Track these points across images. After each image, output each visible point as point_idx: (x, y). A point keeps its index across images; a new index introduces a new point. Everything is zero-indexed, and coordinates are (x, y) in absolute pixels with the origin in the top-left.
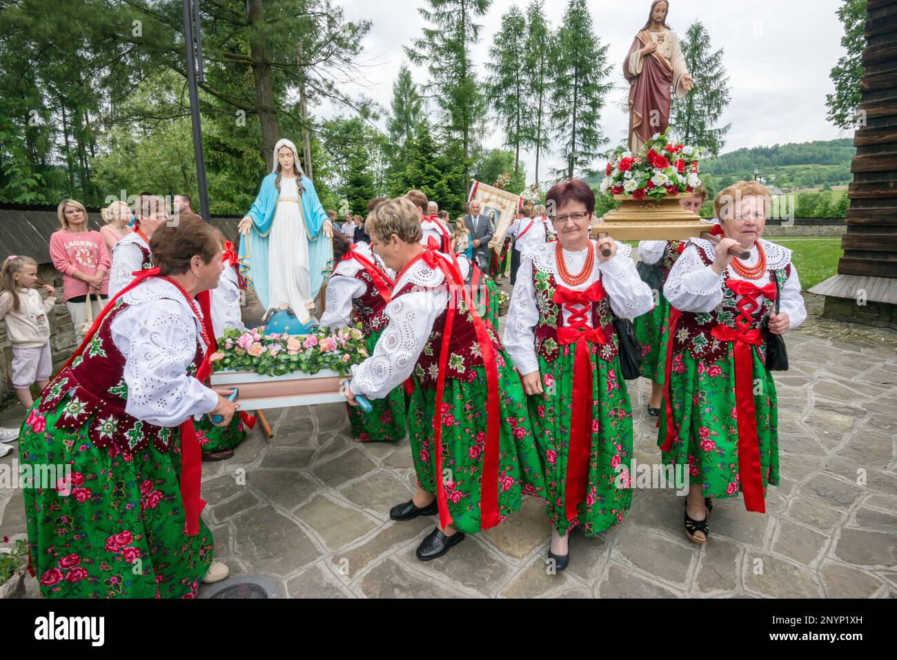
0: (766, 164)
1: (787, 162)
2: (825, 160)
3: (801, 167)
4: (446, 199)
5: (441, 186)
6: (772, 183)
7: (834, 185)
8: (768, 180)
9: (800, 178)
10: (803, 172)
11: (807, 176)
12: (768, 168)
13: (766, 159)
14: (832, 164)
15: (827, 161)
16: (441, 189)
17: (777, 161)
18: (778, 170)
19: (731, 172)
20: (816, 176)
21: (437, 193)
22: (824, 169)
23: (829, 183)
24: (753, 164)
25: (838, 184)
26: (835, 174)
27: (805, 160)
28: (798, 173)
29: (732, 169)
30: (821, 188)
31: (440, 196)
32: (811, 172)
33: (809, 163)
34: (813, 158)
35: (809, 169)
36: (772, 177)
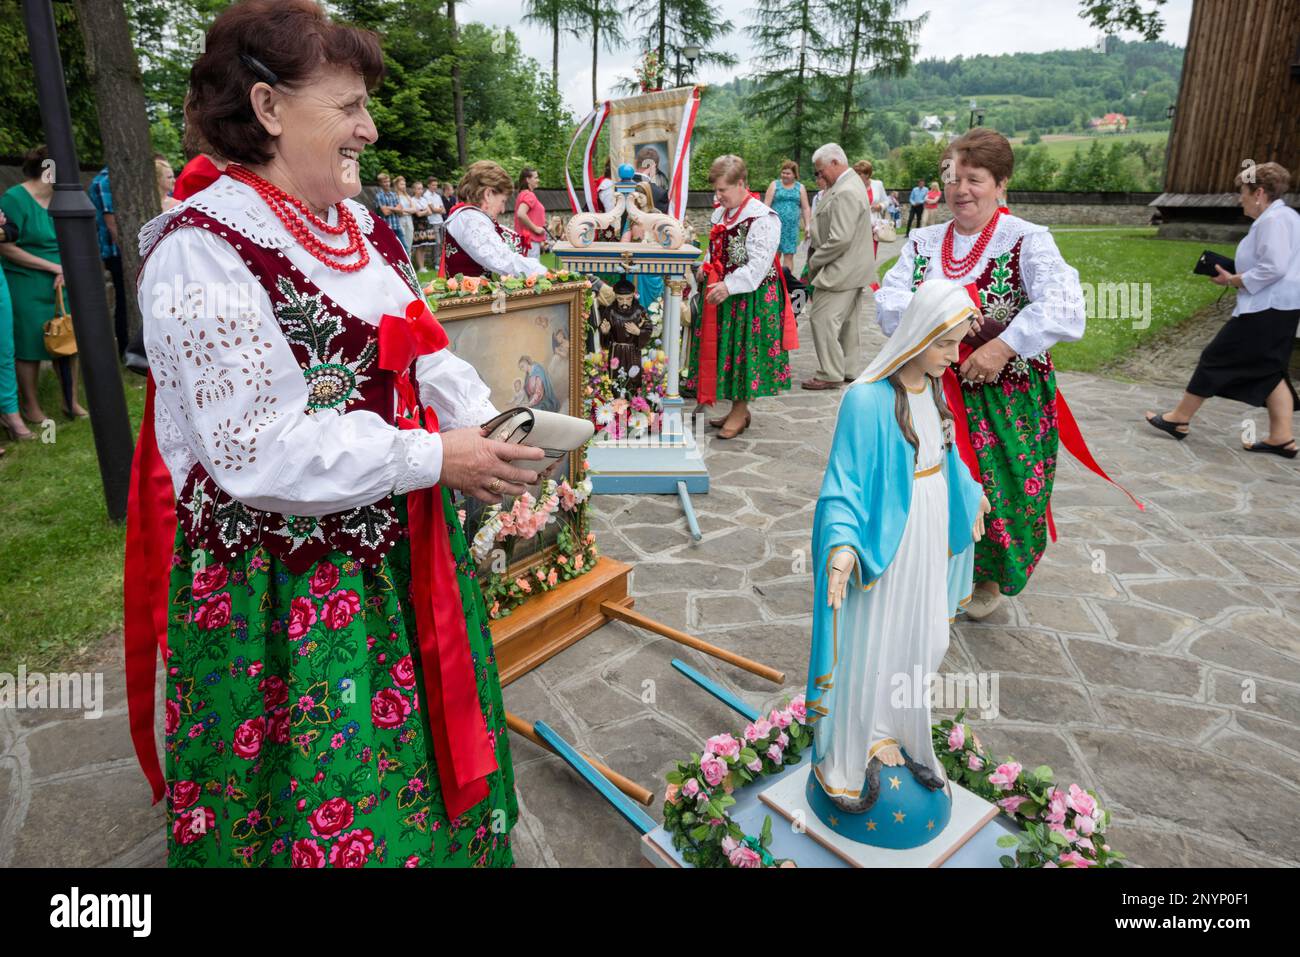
0: (941, 92)
1: (975, 88)
2: (1032, 88)
3: (995, 98)
4: (418, 132)
5: (408, 101)
6: (951, 126)
7: (1043, 133)
8: (944, 120)
9: (993, 119)
10: (999, 109)
11: (1005, 116)
12: (944, 99)
13: (941, 83)
14: (1042, 96)
15: (1036, 89)
16: (407, 107)
17: (958, 87)
18: (959, 102)
19: (886, 103)
20: (1019, 116)
21: (402, 118)
22: (1032, 105)
23: (1037, 130)
24: (921, 91)
25: (1051, 132)
26: (1046, 113)
27: (1002, 88)
28: (990, 110)
29: (888, 98)
30: (1026, 139)
31: (407, 126)
32: (1010, 108)
33: (1008, 93)
34: (1014, 83)
35: (1007, 103)
36: (952, 117)
